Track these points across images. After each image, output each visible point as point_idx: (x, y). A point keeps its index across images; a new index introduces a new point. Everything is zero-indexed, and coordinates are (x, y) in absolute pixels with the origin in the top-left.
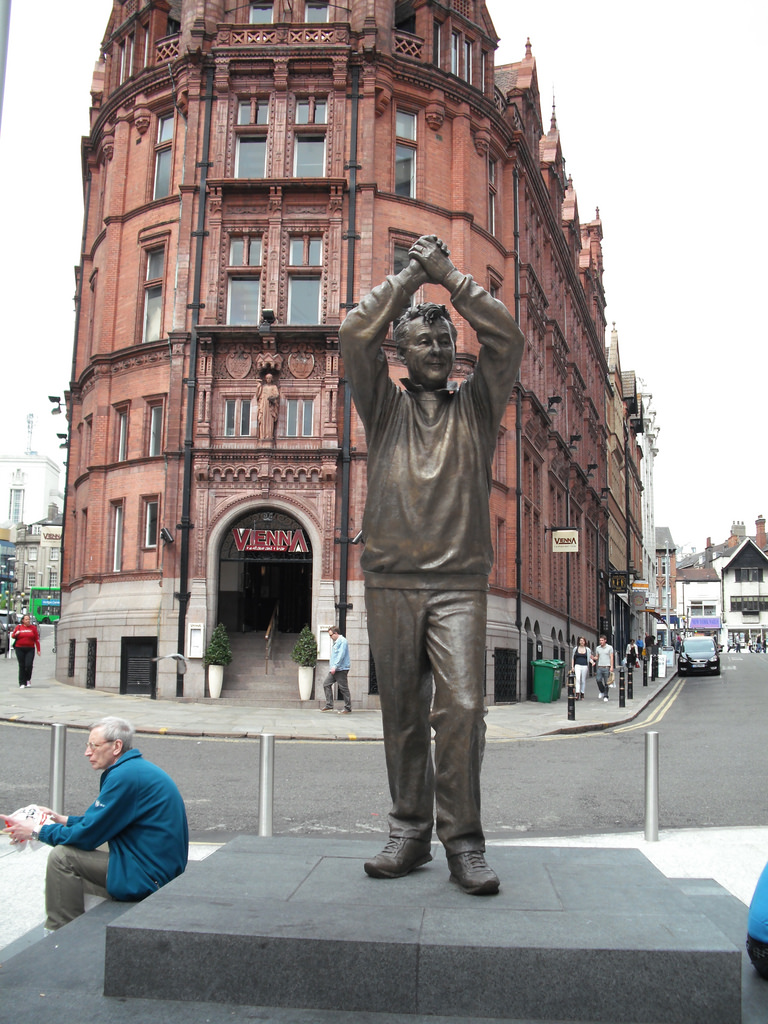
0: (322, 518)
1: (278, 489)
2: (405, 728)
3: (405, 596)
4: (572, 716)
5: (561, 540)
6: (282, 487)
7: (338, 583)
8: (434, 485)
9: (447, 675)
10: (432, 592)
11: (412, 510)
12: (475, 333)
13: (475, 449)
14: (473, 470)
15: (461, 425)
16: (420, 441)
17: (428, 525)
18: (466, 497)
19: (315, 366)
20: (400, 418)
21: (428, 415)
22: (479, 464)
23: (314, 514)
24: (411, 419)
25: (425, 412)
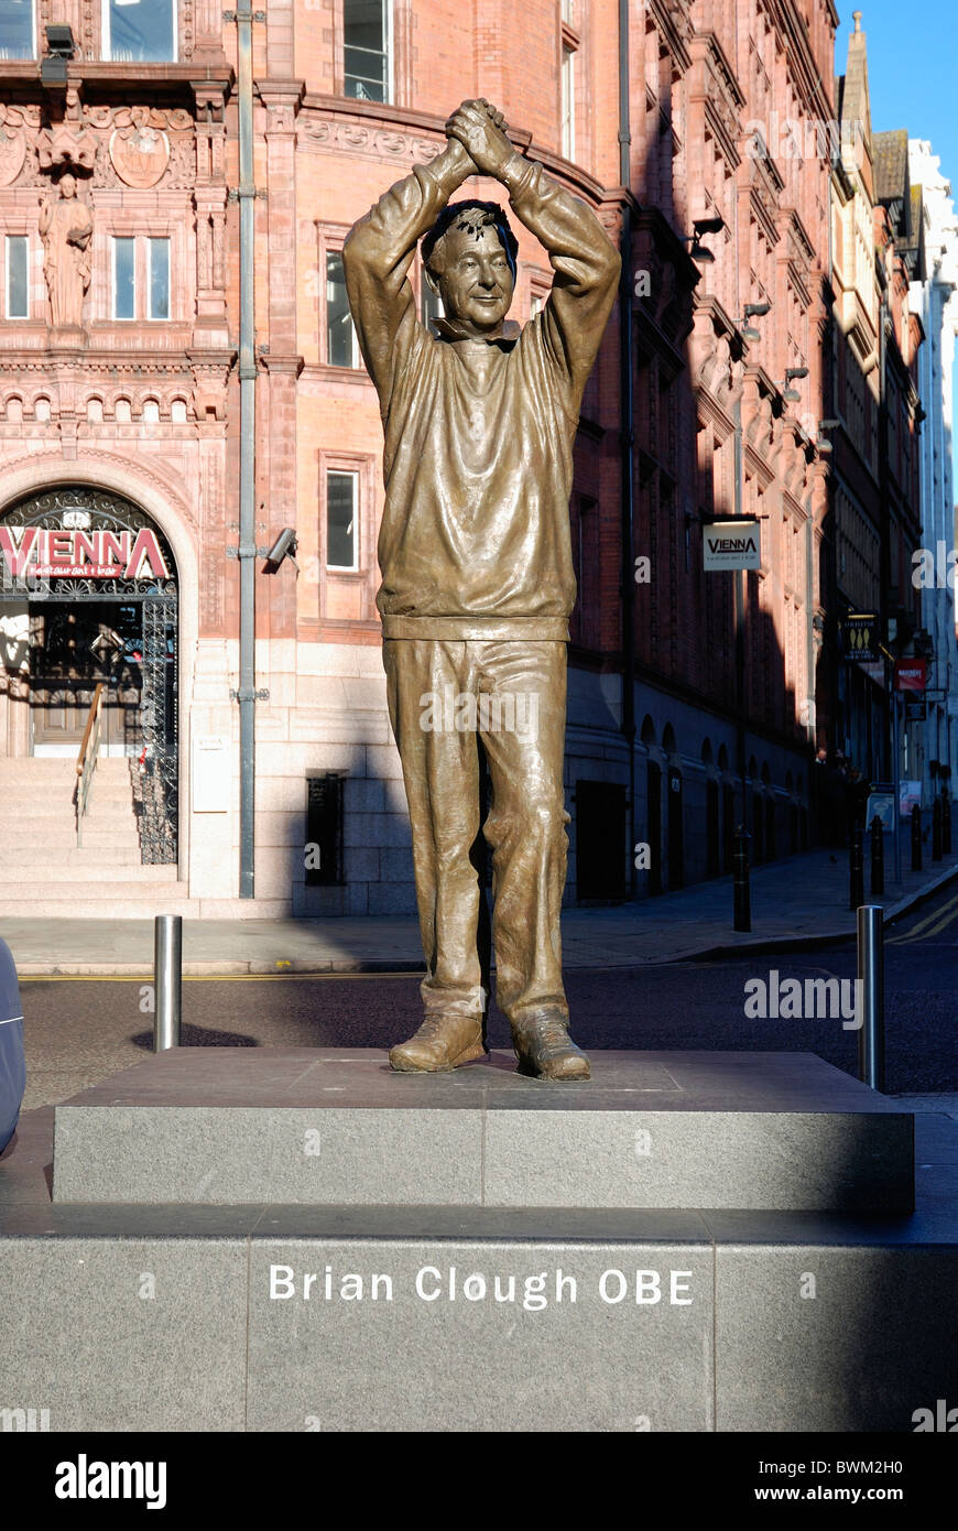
0: (197, 504)
1: (98, 437)
2: (448, 848)
3: (444, 648)
4: (743, 924)
5: (723, 543)
6: (105, 432)
7: (234, 644)
8: (488, 484)
9: (509, 765)
10: (488, 644)
11: (454, 521)
12: (547, 252)
13: (547, 429)
14: (544, 462)
15: (525, 393)
16: (464, 418)
17: (479, 545)
18: (534, 501)
19: (172, 159)
20: (434, 379)
21: (477, 378)
22: (554, 451)
23: (179, 493)
24: (451, 383)
25: (470, 371)
